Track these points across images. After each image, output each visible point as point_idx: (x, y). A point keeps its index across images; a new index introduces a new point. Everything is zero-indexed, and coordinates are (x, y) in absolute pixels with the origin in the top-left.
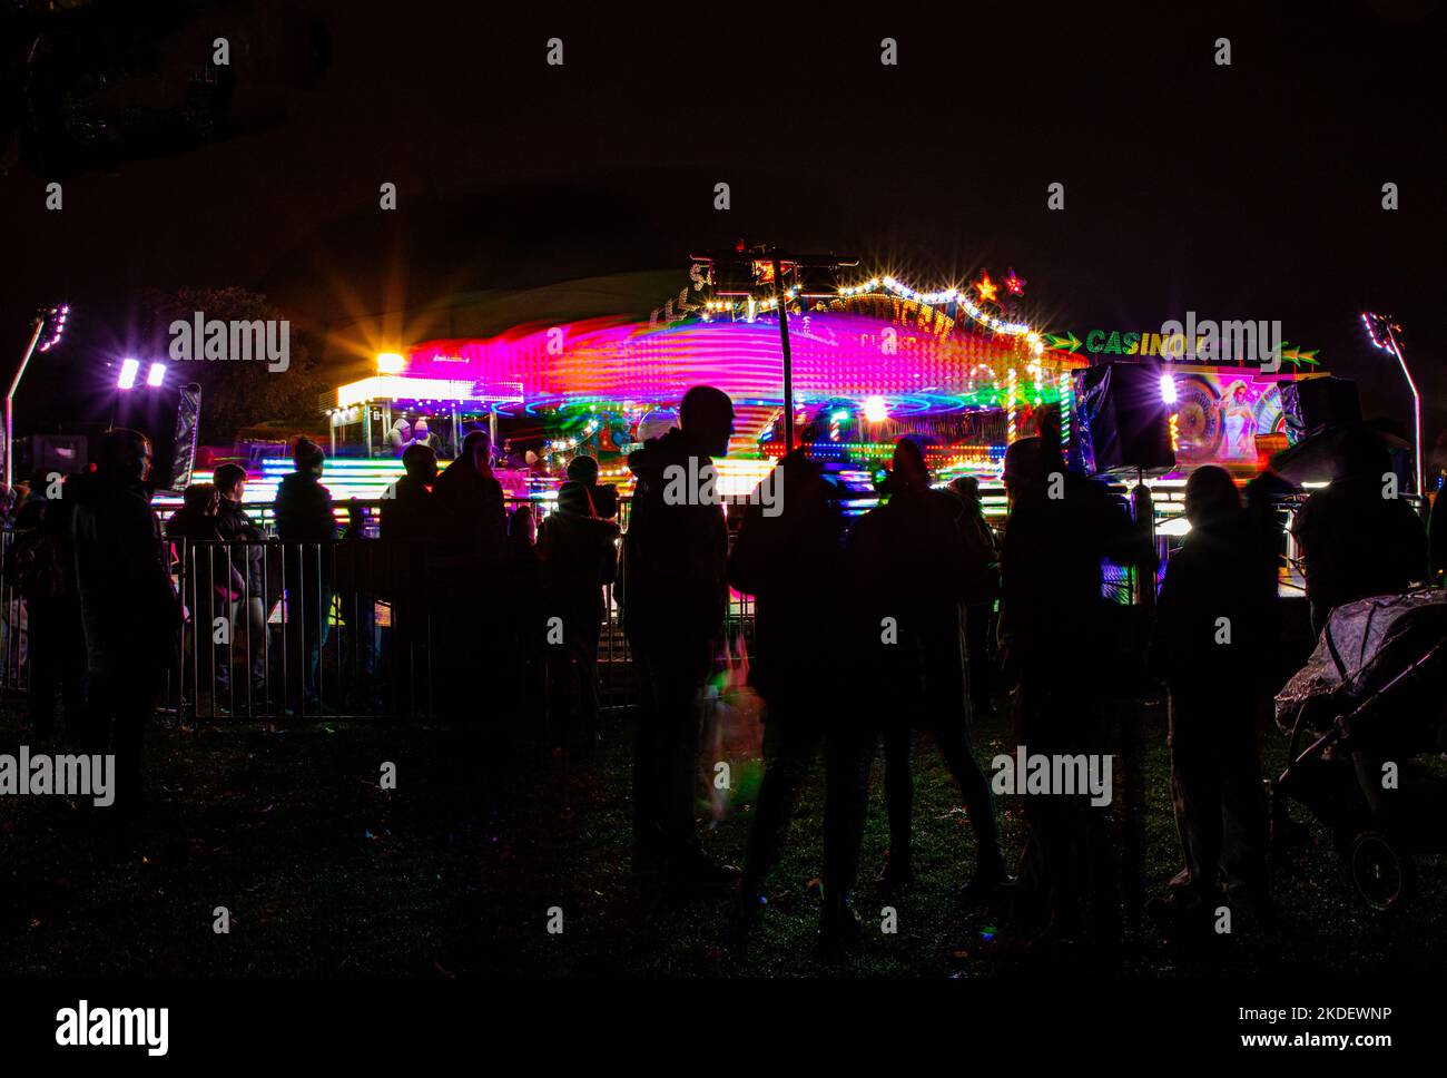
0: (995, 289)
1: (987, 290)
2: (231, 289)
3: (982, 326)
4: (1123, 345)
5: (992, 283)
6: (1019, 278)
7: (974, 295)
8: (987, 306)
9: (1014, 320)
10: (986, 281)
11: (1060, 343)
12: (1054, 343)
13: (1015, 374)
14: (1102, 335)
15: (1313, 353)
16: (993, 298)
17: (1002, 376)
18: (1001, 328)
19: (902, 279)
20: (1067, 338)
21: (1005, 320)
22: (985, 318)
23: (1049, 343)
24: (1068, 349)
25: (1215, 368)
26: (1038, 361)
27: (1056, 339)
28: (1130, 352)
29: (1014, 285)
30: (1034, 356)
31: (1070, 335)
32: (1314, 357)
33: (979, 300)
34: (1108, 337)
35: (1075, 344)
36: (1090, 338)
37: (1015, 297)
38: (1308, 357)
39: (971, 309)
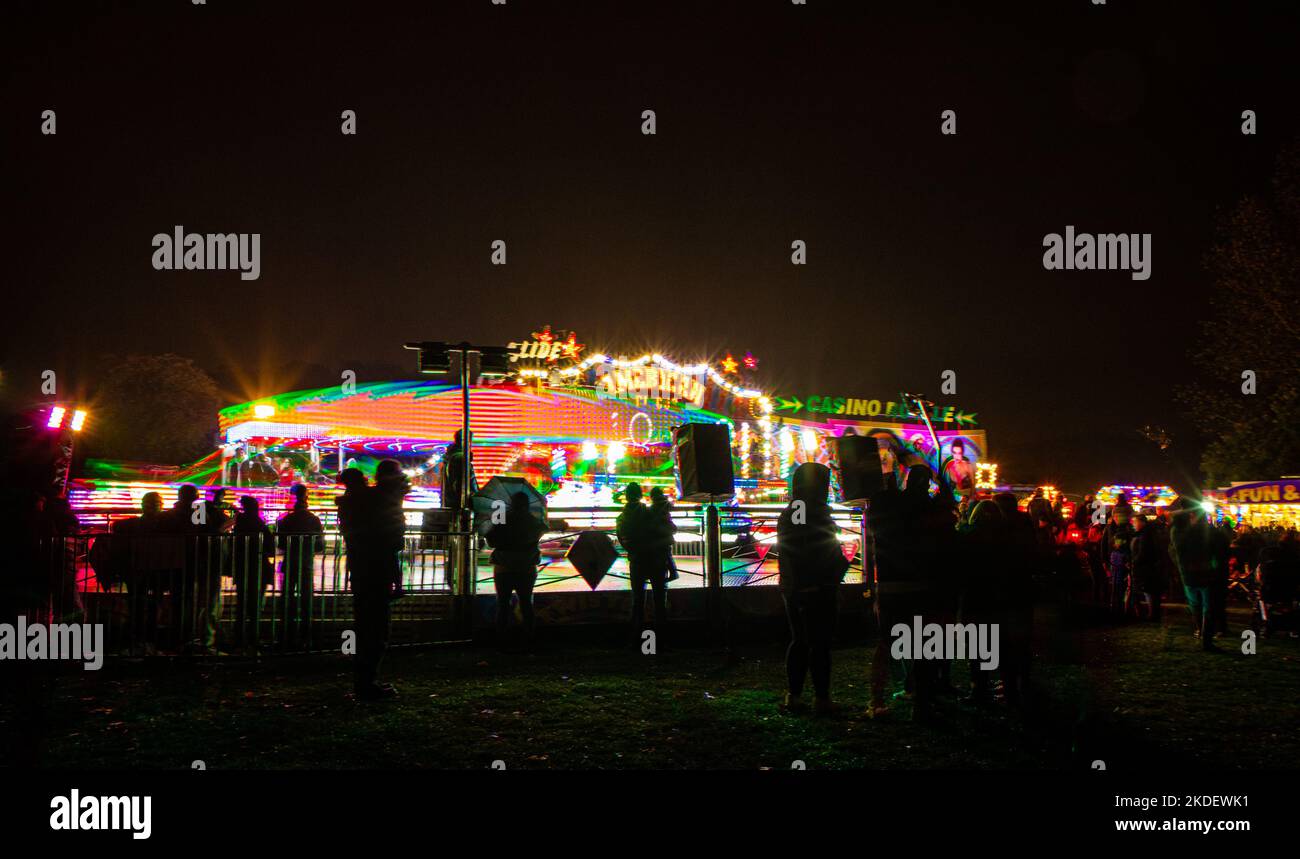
0: (736, 365)
1: (730, 365)
2: (167, 355)
3: (726, 392)
4: (834, 407)
5: (734, 360)
6: (753, 358)
7: (720, 369)
8: (730, 377)
9: (750, 388)
10: (729, 359)
11: (787, 405)
12: (782, 404)
13: (748, 426)
14: (818, 399)
15: (971, 416)
16: (735, 371)
17: (738, 428)
18: (740, 393)
19: (667, 356)
20: (792, 401)
21: (743, 387)
22: (728, 386)
23: (778, 404)
24: (793, 409)
25: (901, 425)
26: (767, 417)
27: (784, 402)
28: (839, 412)
29: (749, 362)
30: (764, 414)
31: (795, 399)
32: (973, 418)
33: (724, 372)
34: (822, 400)
35: (798, 405)
36: (809, 402)
37: (750, 371)
38: (969, 418)
39: (718, 379)
